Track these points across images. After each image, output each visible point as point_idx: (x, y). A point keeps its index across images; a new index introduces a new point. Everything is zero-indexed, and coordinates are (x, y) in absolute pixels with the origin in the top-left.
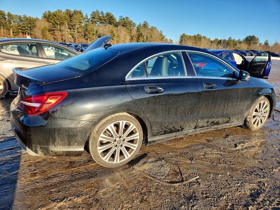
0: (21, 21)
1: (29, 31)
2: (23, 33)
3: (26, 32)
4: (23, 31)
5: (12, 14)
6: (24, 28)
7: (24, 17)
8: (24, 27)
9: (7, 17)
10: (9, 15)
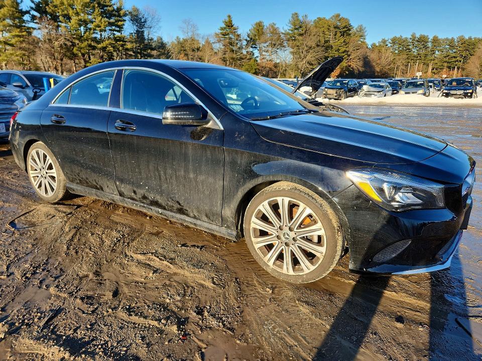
0: (452, 46)
1: (461, 64)
2: (449, 67)
3: (456, 65)
4: (450, 65)
5: (440, 37)
6: (454, 60)
7: (459, 40)
8: (455, 57)
9: (430, 45)
10: (435, 40)
